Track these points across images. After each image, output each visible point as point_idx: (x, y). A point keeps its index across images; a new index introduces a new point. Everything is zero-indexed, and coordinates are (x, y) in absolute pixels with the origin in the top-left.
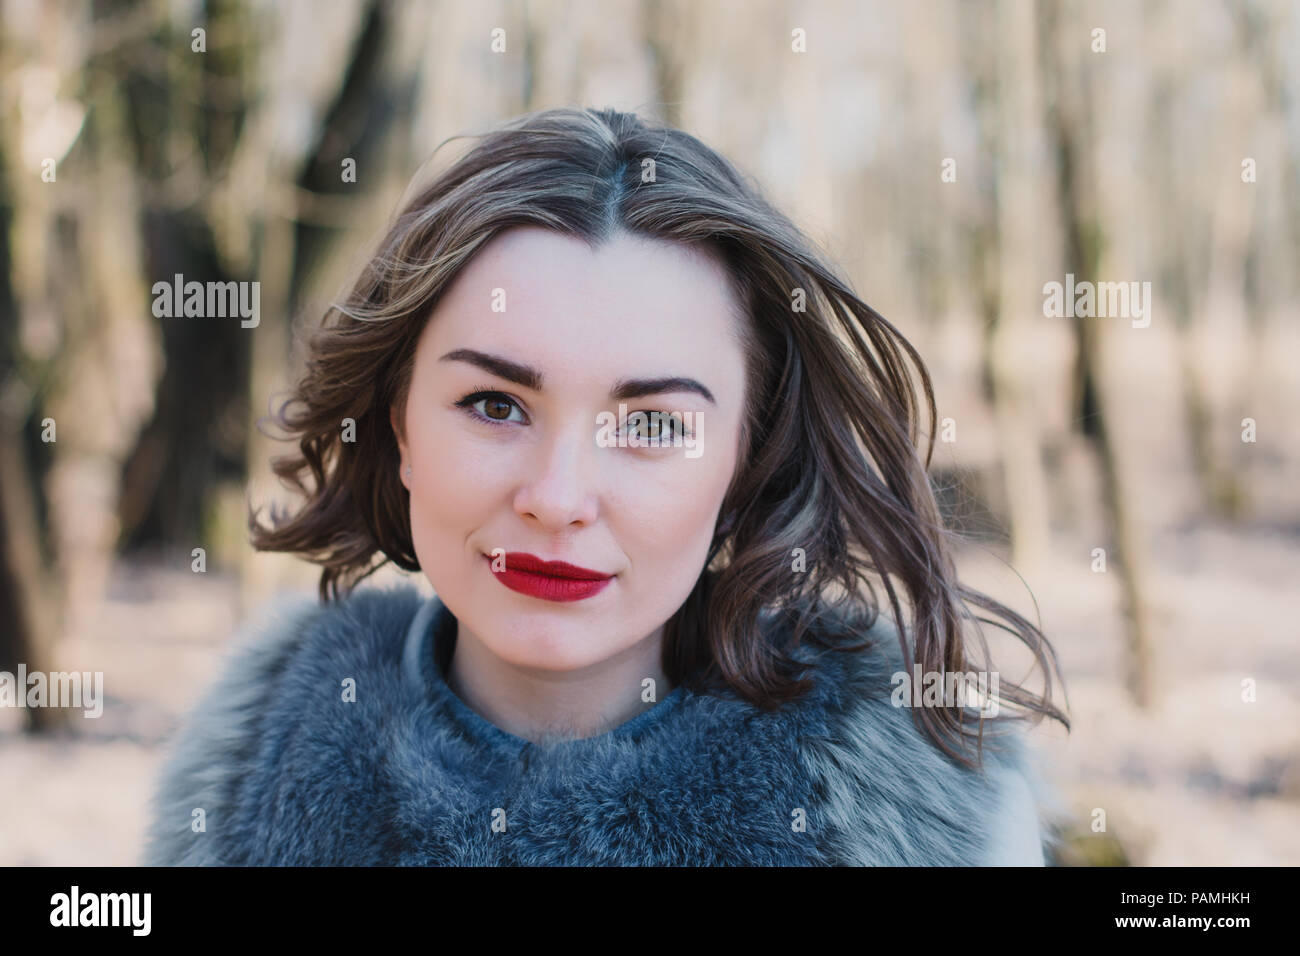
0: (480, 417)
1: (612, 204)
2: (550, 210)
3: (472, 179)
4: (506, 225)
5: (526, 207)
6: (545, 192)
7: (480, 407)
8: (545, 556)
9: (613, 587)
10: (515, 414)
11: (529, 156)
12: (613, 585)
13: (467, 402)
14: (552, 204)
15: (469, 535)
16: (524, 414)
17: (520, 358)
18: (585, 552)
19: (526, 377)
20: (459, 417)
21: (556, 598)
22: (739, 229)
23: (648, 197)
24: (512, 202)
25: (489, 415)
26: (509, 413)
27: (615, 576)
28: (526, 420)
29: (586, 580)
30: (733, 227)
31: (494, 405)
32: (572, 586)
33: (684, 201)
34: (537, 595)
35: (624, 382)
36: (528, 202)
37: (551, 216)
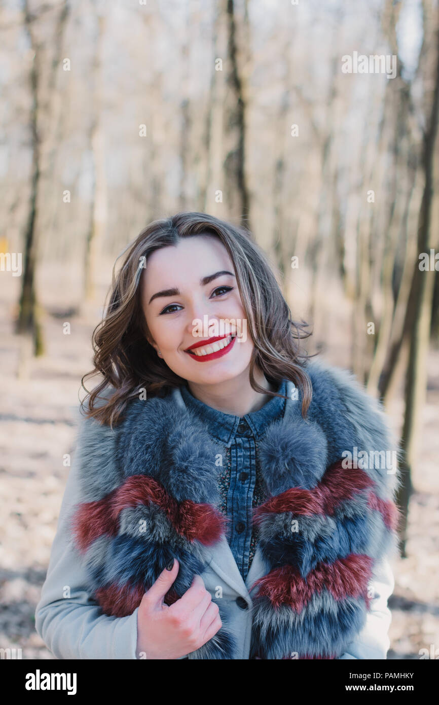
0: (168, 313)
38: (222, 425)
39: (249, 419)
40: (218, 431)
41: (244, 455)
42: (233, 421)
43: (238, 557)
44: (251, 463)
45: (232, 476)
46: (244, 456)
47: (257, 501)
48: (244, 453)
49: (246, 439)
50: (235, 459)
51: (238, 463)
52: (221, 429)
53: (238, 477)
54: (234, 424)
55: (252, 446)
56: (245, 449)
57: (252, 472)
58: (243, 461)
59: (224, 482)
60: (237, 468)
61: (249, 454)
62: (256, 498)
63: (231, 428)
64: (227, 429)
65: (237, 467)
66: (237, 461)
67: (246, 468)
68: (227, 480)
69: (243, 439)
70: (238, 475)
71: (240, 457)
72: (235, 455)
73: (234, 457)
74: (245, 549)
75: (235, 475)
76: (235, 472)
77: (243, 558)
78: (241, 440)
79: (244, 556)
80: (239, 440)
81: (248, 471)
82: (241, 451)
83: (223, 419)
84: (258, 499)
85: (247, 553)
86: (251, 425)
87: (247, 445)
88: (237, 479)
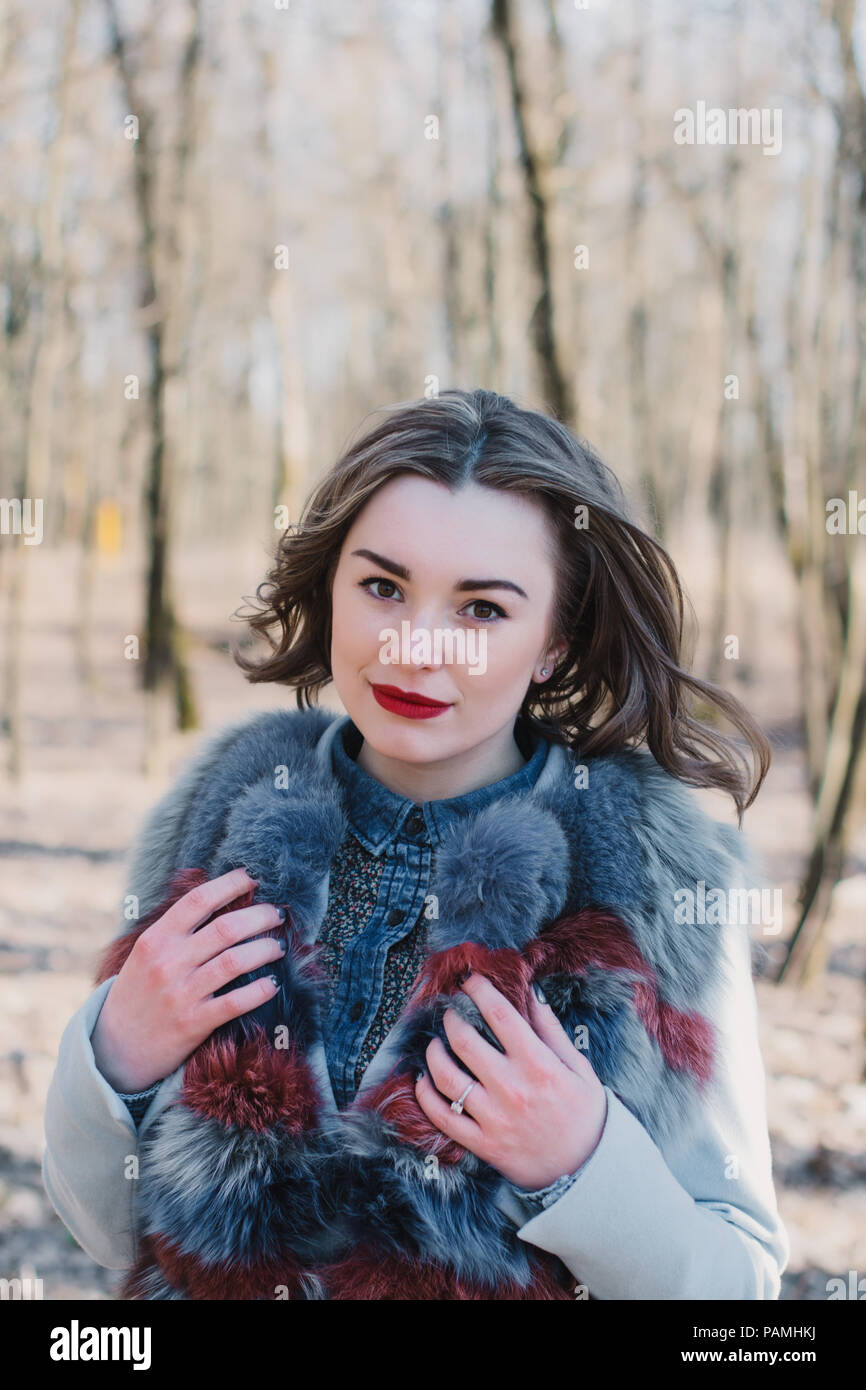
0: (372, 594)
1: (469, 465)
2: (427, 465)
3: (388, 437)
4: (396, 473)
5: (411, 462)
6: (425, 453)
7: (374, 587)
8: (406, 689)
9: (450, 713)
10: (396, 595)
11: (420, 427)
12: (451, 711)
13: (366, 583)
14: (429, 461)
15: (361, 668)
16: (401, 594)
17: (397, 559)
18: (432, 688)
19: (402, 572)
20: (360, 593)
21: (411, 716)
22: (550, 485)
23: (492, 460)
24: (402, 457)
25: (381, 595)
26: (392, 594)
27: (453, 704)
28: (402, 600)
29: (431, 706)
30: (546, 484)
31: (384, 587)
32: (421, 709)
33: (512, 466)
34: (399, 713)
35: (463, 580)
36: (411, 459)
37: (426, 469)
38: (379, 812)
39: (428, 812)
40: (370, 823)
41: (407, 879)
42: (397, 805)
43: (335, 1066)
44: (416, 893)
45: (376, 915)
46: (407, 881)
47: (406, 968)
48: (409, 875)
49: (417, 848)
50: (387, 883)
51: (392, 890)
52: (375, 820)
53: (385, 918)
54: (399, 812)
55: (423, 862)
56: (412, 867)
57: (413, 909)
58: (402, 890)
59: (358, 923)
60: (387, 901)
61: (416, 876)
62: (406, 961)
63: (392, 821)
64: (386, 821)
65: (388, 896)
66: (390, 886)
67: (405, 901)
68: (364, 920)
69: (411, 847)
70: (387, 914)
71: (399, 880)
72: (389, 875)
73: (386, 879)
74: (352, 1050)
75: (381, 915)
76: (383, 908)
77: (345, 1068)
78: (405, 848)
79: (348, 1064)
80: (402, 848)
81: (405, 908)
82: (404, 871)
83: (381, 800)
84: (409, 963)
85: (353, 1060)
86: (429, 824)
87: (415, 860)
88: (384, 922)
